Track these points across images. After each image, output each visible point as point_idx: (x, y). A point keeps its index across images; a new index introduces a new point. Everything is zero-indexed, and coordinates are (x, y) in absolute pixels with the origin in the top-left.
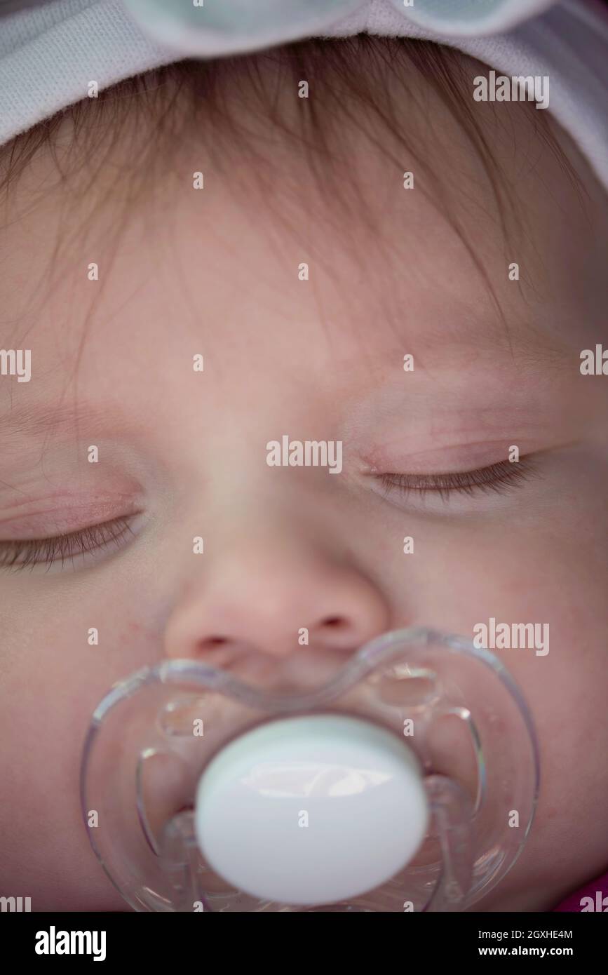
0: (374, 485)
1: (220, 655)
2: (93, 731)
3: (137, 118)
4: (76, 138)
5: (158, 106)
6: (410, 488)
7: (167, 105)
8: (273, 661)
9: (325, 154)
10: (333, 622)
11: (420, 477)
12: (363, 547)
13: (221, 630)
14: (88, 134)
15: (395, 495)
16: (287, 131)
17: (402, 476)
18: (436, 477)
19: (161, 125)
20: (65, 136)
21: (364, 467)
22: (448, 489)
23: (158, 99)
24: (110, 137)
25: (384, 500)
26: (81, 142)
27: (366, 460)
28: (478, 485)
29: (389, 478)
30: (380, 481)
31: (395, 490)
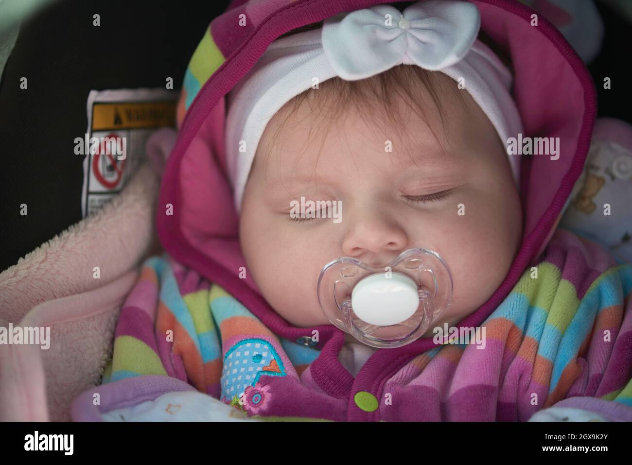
0: (404, 199)
1: (358, 253)
2: (322, 274)
3: (334, 92)
4: (315, 97)
5: (340, 88)
6: (414, 200)
7: (342, 87)
8: (374, 255)
9: (389, 103)
10: (391, 243)
11: (417, 197)
12: (400, 219)
13: (359, 246)
14: (319, 96)
15: (410, 202)
16: (377, 96)
17: (411, 196)
18: (421, 196)
19: (341, 94)
20: (312, 96)
21: (401, 194)
22: (425, 200)
23: (340, 86)
24: (326, 97)
25: (407, 204)
26: (317, 98)
27: (402, 192)
28: (434, 198)
29: (408, 197)
30: (406, 198)
31: (410, 201)
